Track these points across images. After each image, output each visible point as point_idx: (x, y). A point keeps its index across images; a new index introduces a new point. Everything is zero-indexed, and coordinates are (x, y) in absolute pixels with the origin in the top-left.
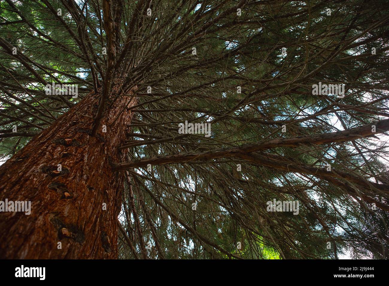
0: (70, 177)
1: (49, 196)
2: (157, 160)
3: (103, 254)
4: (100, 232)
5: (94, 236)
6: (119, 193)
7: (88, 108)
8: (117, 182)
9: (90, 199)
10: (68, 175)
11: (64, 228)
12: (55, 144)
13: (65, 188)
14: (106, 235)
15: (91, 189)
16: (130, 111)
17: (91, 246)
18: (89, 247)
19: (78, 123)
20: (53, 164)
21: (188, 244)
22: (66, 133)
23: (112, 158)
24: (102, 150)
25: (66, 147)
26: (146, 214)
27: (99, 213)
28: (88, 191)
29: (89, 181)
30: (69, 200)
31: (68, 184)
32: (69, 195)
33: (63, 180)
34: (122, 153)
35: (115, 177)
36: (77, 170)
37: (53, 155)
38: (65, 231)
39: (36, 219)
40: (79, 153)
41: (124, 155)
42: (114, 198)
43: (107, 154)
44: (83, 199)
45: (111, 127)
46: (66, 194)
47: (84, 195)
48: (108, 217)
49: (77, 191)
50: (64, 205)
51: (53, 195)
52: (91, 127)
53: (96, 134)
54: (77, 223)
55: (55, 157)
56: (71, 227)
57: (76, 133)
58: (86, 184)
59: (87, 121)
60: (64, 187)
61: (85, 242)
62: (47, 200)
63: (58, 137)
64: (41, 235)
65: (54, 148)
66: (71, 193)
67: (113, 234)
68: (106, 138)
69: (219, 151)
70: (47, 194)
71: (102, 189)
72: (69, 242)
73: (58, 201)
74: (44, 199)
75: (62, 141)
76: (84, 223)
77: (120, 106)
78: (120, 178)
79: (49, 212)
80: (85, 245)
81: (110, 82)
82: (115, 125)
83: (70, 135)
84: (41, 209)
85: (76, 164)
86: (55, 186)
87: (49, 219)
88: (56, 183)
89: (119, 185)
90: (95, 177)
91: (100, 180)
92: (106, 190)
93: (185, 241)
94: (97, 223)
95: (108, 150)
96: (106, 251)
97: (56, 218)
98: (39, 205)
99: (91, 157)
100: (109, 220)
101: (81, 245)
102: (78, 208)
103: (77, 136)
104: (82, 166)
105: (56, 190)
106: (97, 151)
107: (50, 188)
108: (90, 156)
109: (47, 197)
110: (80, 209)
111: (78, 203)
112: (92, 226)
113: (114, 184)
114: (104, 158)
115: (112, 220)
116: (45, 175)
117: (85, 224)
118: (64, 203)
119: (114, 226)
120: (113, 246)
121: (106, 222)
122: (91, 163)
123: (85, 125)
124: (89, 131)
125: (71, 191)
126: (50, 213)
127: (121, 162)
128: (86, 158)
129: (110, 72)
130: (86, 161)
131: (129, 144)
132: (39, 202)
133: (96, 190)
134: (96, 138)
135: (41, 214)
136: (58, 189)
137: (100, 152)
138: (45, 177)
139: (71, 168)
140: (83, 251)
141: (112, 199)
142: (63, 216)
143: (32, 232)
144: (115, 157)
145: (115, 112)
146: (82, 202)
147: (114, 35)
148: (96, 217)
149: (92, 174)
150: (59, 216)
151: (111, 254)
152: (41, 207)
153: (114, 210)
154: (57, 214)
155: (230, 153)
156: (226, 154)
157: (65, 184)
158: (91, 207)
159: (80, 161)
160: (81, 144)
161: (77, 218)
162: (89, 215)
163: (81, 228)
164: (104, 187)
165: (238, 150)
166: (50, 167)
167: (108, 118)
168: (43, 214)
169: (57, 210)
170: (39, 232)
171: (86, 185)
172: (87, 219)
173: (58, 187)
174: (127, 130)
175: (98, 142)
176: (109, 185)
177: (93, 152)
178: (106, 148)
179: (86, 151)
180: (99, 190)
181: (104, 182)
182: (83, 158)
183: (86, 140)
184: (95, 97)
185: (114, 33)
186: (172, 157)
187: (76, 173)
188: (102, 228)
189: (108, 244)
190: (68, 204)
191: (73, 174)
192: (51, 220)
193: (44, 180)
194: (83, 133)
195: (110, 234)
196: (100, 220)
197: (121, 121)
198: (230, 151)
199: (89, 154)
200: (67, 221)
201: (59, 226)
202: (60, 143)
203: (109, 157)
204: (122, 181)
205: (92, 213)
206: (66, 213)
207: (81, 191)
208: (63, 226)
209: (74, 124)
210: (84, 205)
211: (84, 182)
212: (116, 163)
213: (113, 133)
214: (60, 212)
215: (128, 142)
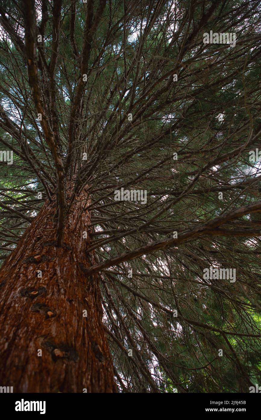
0: (48, 295)
1: (33, 319)
2: (127, 255)
3: (98, 365)
4: (90, 343)
5: (85, 349)
6: (97, 297)
7: (47, 220)
8: (93, 286)
9: (73, 312)
10: (46, 293)
11: (56, 350)
12: (26, 264)
13: (47, 307)
14: (96, 344)
15: (71, 301)
16: (87, 211)
17: (85, 361)
18: (83, 362)
19: (42, 237)
20: (30, 285)
21: (176, 328)
22: (33, 250)
23: (83, 264)
24: (71, 258)
25: (37, 265)
26: (128, 309)
27: (84, 324)
28: (69, 304)
29: (67, 293)
30: (53, 318)
31: (48, 302)
32: (52, 314)
33: (43, 300)
34: (90, 255)
35: (90, 282)
36: (53, 285)
37: (27, 277)
38: (57, 352)
39: (28, 346)
40: (51, 268)
41: (93, 257)
42: (94, 304)
43: (77, 261)
44: (67, 314)
45: (74, 233)
46: (50, 313)
47: (66, 310)
48: (94, 325)
49: (58, 308)
50: (50, 325)
51: (38, 318)
52: (55, 238)
53: (62, 244)
54: (67, 340)
55: (29, 277)
56: (62, 347)
57: (43, 248)
58: (65, 297)
59: (50, 233)
60: (45, 306)
61: (79, 359)
62: (33, 324)
63: (27, 256)
64: (36, 362)
65: (26, 269)
66: (54, 311)
67: (102, 341)
68: (72, 245)
69: (187, 233)
70: (31, 318)
71: (81, 298)
72: (64, 363)
73: (43, 323)
74: (30, 324)
75: (32, 259)
76: (73, 338)
77: (76, 209)
78: (95, 282)
79: (37, 335)
80: (80, 361)
81: (63, 192)
82: (77, 229)
83: (38, 252)
84: (29, 334)
85: (51, 280)
86: (37, 308)
87: (40, 343)
88: (37, 304)
89: (96, 289)
90: (71, 288)
91: (78, 289)
92: (85, 298)
93: (172, 325)
94: (86, 335)
95: (76, 256)
96: (100, 361)
97: (46, 340)
98: (27, 331)
99: (63, 269)
100: (96, 328)
101: (76, 362)
102: (64, 325)
103: (44, 250)
104: (57, 280)
105: (39, 312)
106: (67, 261)
107: (33, 311)
108: (62, 267)
109: (32, 321)
110: (66, 324)
111: (62, 320)
112: (81, 340)
113: (91, 289)
114: (76, 266)
115: (98, 327)
116: (25, 298)
117: (75, 339)
118: (50, 323)
119: (101, 333)
120: (105, 354)
121: (93, 331)
122: (65, 275)
123: (49, 237)
124: (54, 243)
125: (53, 308)
126: (39, 337)
127: (92, 265)
128: (58, 272)
129: (61, 183)
130: (59, 275)
131: (94, 245)
132: (26, 328)
133: (75, 301)
134: (63, 248)
135: (31, 340)
136: (40, 310)
137: (70, 261)
138: (25, 300)
139: (47, 285)
140: (79, 368)
141: (93, 305)
142: (52, 337)
143: (27, 361)
144: (85, 262)
145: (74, 216)
146: (66, 317)
147: (57, 148)
148: (83, 329)
149: (68, 285)
150: (48, 338)
151: (106, 363)
152: (29, 333)
153: (97, 315)
154: (45, 336)
155: (197, 232)
156: (194, 234)
157: (45, 303)
158: (75, 320)
159: (54, 275)
160: (50, 257)
161: (65, 336)
162: (76, 328)
163: (72, 344)
164: (83, 295)
165: (205, 227)
166: (28, 289)
167: (69, 225)
168: (33, 340)
169: (45, 332)
170: (33, 360)
171: (66, 299)
172: (75, 333)
173: (40, 308)
174: (89, 231)
175: (66, 251)
176: (86, 292)
177: (64, 263)
178: (74, 255)
179: (57, 264)
180: (79, 300)
181: (82, 290)
182: (56, 271)
183: (54, 253)
184: (51, 206)
185: (57, 146)
186: (141, 249)
187: (53, 289)
188: (91, 338)
189: (100, 354)
190: (54, 323)
191: (50, 290)
192: (42, 344)
193: (25, 304)
194: (49, 245)
195: (100, 342)
196: (87, 331)
197: (81, 224)
198: (197, 230)
199: (61, 266)
200: (57, 340)
201: (50, 348)
202: (30, 262)
203: (80, 263)
204: (98, 283)
205: (78, 325)
206: (54, 333)
207: (62, 307)
208: (55, 348)
209: (39, 239)
210: (68, 320)
211: (63, 297)
212: (87, 267)
213: (77, 238)
214: (48, 334)
215: (93, 242)
